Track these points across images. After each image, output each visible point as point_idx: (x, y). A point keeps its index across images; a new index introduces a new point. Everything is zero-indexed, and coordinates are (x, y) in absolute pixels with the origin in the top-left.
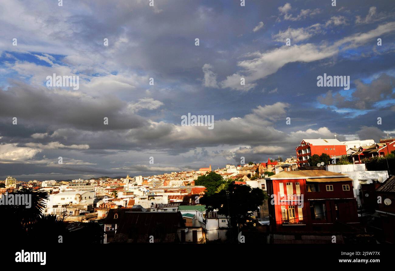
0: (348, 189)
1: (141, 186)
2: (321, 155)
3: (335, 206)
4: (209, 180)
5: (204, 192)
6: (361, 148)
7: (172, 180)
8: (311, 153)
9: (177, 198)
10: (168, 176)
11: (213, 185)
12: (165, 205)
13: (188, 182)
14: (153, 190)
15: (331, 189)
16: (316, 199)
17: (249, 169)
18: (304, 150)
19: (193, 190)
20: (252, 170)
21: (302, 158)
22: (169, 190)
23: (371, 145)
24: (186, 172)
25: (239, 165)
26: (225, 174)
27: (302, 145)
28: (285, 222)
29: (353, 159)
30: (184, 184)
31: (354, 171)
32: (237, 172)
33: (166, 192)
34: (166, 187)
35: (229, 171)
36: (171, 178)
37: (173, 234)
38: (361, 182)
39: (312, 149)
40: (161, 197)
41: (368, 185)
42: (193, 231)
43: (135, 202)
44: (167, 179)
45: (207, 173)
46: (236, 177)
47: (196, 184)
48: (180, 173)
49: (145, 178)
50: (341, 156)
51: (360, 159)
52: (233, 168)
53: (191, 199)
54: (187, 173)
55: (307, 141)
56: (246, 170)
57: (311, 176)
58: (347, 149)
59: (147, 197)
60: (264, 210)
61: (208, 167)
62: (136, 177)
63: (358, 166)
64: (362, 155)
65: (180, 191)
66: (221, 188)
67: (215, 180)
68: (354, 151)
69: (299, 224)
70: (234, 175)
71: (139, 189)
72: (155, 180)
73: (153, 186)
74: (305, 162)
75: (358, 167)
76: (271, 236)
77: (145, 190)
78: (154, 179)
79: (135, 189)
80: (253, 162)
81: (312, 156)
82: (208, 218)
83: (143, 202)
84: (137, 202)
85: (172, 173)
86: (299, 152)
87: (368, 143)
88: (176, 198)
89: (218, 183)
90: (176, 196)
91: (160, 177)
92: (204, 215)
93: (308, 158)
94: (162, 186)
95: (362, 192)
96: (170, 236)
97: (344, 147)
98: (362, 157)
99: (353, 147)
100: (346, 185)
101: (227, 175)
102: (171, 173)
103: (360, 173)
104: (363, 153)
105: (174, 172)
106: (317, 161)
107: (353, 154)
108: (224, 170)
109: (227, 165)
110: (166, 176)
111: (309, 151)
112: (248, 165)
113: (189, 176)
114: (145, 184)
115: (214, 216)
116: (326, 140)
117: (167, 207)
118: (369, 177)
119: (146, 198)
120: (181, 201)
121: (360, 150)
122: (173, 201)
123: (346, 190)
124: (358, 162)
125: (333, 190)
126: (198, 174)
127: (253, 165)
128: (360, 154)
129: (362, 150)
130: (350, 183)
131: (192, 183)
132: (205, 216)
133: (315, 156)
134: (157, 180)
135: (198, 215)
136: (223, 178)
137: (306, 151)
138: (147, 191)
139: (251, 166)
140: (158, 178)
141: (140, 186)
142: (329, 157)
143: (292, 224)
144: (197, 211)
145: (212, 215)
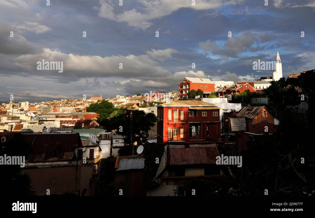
0: (216, 115)
1: (28, 112)
2: (197, 90)
3: (207, 127)
4: (101, 107)
5: (97, 117)
6: (225, 87)
7: (62, 106)
8: (190, 88)
9: (69, 123)
10: (57, 102)
11: (106, 112)
12: (58, 128)
13: (80, 108)
14: (42, 116)
15: (205, 115)
16: (194, 122)
17: (138, 100)
18: (185, 86)
19: (85, 116)
20: (141, 100)
21: (183, 92)
22: (60, 116)
23: (231, 85)
24: (76, 100)
25: (128, 96)
26: (116, 103)
27: (184, 81)
28: (170, 140)
29: (219, 94)
30: (75, 110)
31: (220, 103)
32: (126, 102)
33: (57, 117)
34: (56, 113)
35: (119, 101)
36: (61, 105)
37: (72, 152)
38: (224, 111)
39: (191, 85)
40: (53, 121)
41: (228, 113)
42: (90, 149)
43: (24, 126)
44: (56, 106)
45: (98, 101)
46: (126, 105)
47: (88, 111)
48: (70, 101)
49: (31, 104)
50: (211, 92)
51: (224, 95)
52: (123, 98)
53: (83, 124)
54: (78, 100)
55: (188, 78)
56: (135, 100)
57: (192, 105)
58: (215, 87)
59: (38, 121)
60: (152, 132)
61: (99, 96)
62: (22, 103)
63: (223, 99)
64: (225, 92)
65: (72, 117)
66: (114, 114)
67: (107, 108)
68: (220, 89)
69: (180, 140)
70: (125, 104)
71: (26, 114)
72: (44, 106)
73: (42, 111)
74: (184, 95)
75: (223, 101)
76: (167, 146)
77: (33, 115)
78: (42, 105)
79: (21, 114)
80: (141, 94)
81: (190, 90)
82: (101, 139)
83: (32, 127)
84: (26, 126)
85: (62, 100)
86: (181, 87)
87: (230, 84)
88: (67, 123)
89: (111, 110)
90: (68, 121)
91: (49, 104)
92: (97, 137)
93: (187, 92)
94: (52, 112)
95: (224, 118)
96: (68, 154)
97: (213, 85)
98: (225, 93)
99: (219, 86)
100: (215, 112)
101: (118, 104)
102: (60, 100)
103: (224, 105)
104: (226, 90)
105: (64, 99)
106: (194, 95)
107: (219, 91)
108: (114, 100)
109: (118, 96)
110: (55, 103)
111: (188, 87)
112: (136, 96)
113: (80, 103)
114: (32, 110)
115: (108, 137)
116: (202, 79)
117: (60, 130)
118: (229, 108)
119: (36, 123)
120: (74, 125)
121: (224, 88)
122: (65, 125)
123: (215, 116)
124: (222, 97)
125: (206, 116)
126: (88, 102)
127: (141, 96)
128: (224, 91)
129: (226, 88)
130: (218, 110)
131: (84, 109)
132: (99, 138)
133: (193, 91)
134: (45, 106)
135: (91, 137)
136: (114, 106)
137: (186, 87)
138: (35, 116)
139: (139, 97)
140: (47, 104)
141: (26, 111)
142: (202, 92)
143: (175, 141)
144: (90, 134)
145: (106, 137)
